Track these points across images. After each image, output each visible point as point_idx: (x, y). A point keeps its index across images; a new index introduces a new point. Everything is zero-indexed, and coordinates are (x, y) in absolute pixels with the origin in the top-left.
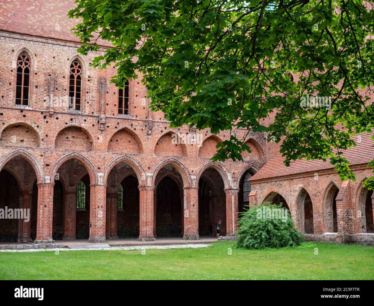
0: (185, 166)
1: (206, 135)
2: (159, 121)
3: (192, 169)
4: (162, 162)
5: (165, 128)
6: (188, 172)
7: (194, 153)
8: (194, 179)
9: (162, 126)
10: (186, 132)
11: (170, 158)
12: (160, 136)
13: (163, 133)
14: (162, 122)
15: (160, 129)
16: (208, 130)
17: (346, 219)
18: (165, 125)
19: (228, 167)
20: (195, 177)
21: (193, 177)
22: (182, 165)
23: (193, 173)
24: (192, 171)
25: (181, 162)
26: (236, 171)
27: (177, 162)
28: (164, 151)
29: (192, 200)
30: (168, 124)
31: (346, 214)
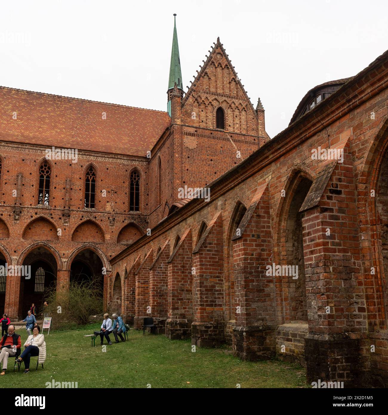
0: (56, 250)
1: (81, 220)
2: (30, 207)
3: (63, 252)
4: (30, 245)
5: (36, 214)
6: (59, 255)
7: (67, 237)
8: (64, 262)
9: (33, 211)
10: (58, 217)
11: (39, 242)
12: (29, 221)
13: (33, 218)
14: (32, 208)
15: (29, 214)
16: (84, 215)
17: (131, 298)
18: (36, 211)
19: (105, 250)
20: (67, 260)
21: (64, 260)
22: (53, 248)
23: (64, 256)
24: (64, 254)
25: (52, 246)
26: (113, 254)
27: (47, 245)
28: (37, 235)
29: (62, 282)
30: (39, 209)
31: (131, 293)
